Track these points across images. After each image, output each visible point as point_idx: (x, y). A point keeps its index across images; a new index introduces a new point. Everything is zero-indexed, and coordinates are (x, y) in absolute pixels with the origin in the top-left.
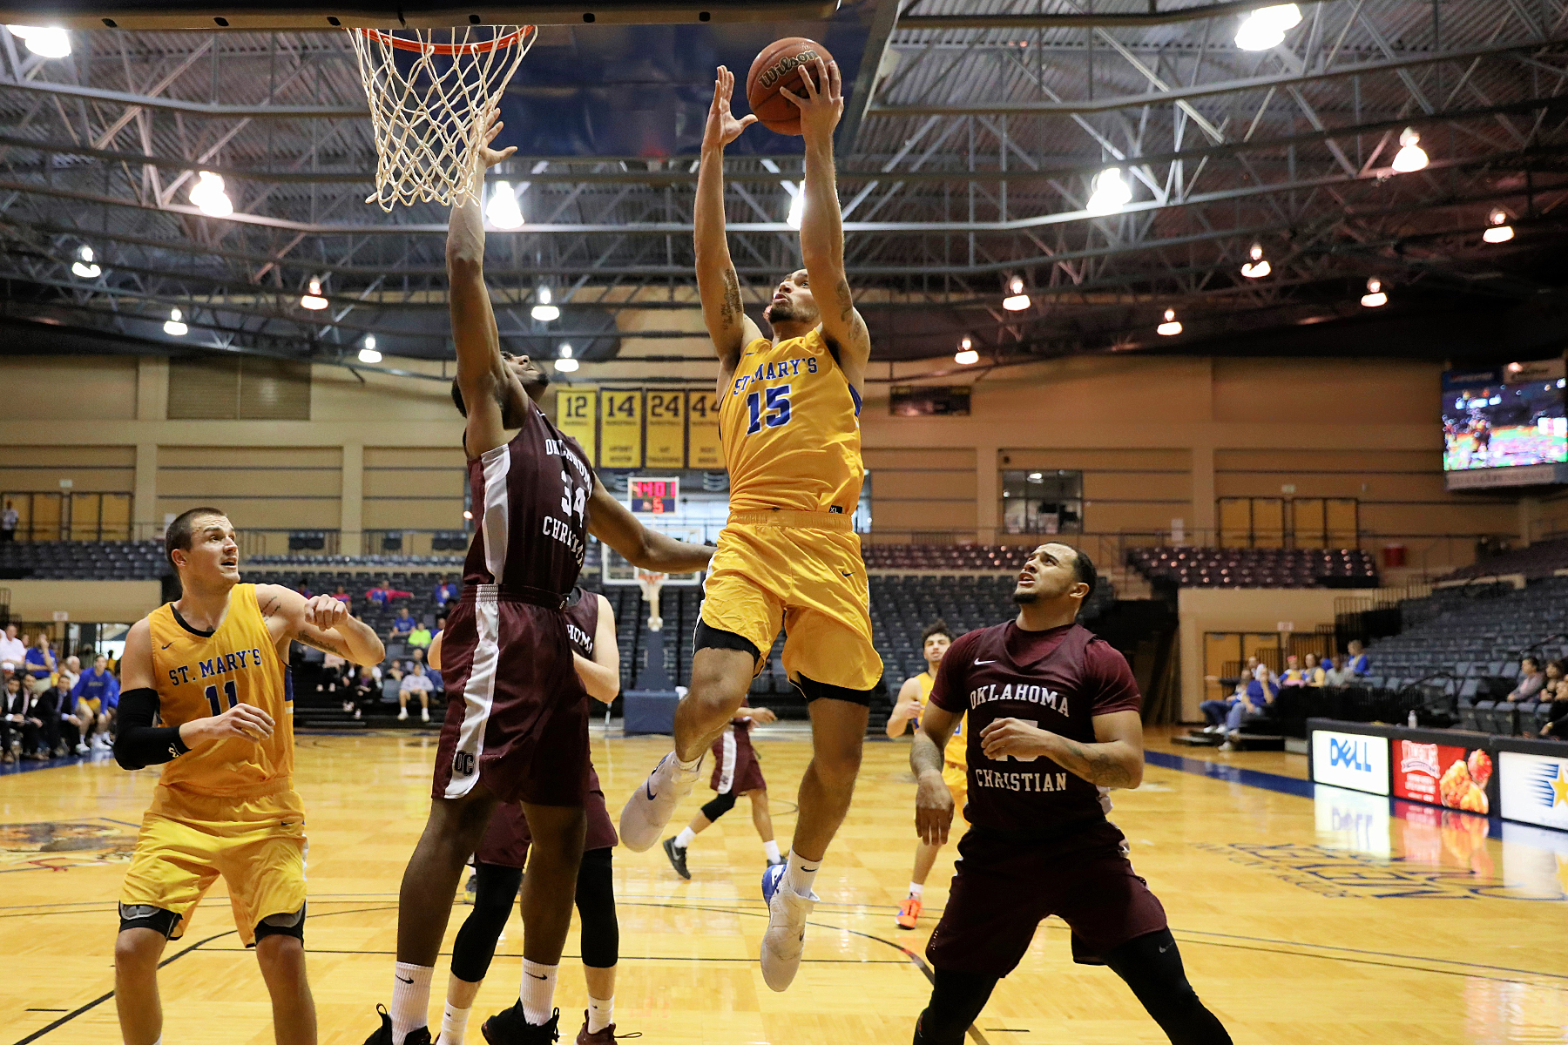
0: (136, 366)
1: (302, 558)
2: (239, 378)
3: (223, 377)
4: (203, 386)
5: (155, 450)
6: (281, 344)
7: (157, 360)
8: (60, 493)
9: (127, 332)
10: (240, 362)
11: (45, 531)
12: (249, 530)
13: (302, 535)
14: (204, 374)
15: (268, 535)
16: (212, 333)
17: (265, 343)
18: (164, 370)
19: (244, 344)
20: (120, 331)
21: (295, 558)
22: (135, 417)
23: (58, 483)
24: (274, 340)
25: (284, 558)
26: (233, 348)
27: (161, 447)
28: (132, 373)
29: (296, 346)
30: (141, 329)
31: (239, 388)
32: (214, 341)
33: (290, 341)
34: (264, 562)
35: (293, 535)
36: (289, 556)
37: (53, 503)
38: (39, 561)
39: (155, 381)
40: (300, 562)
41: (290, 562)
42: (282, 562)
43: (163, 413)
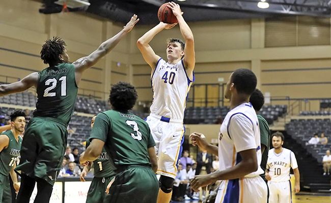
0: (250, 23)
1: (326, 112)
2: (297, 26)
3: (290, 26)
4: (281, 31)
5: (259, 62)
6: (312, 9)
7: (259, 20)
8: (218, 84)
9: (244, 8)
10: (297, 18)
11: (212, 102)
12: (302, 99)
13: (327, 101)
14: (280, 25)
15: (311, 101)
16: (282, 6)
17: (305, 9)
18: (263, 24)
19: (297, 10)
20: (240, 7)
21: (322, 113)
22: (250, 47)
23: (217, 80)
24: (309, 8)
25: (317, 112)
26: (292, 13)
27: (263, 61)
28: (249, 26)
29: (320, 9)
30: (249, 6)
31: (297, 30)
32: (282, 10)
33: (316, 8)
34: (308, 114)
35: (321, 101)
36: (319, 112)
37: (215, 89)
38: (208, 116)
39: (259, 30)
40: (324, 114)
41: (320, 114)
42: (316, 114)
43: (262, 45)
